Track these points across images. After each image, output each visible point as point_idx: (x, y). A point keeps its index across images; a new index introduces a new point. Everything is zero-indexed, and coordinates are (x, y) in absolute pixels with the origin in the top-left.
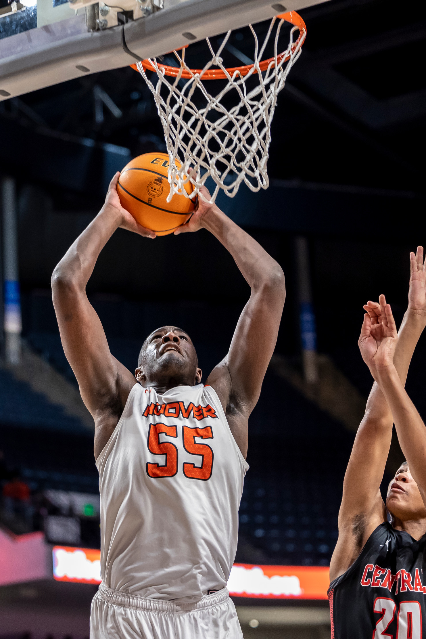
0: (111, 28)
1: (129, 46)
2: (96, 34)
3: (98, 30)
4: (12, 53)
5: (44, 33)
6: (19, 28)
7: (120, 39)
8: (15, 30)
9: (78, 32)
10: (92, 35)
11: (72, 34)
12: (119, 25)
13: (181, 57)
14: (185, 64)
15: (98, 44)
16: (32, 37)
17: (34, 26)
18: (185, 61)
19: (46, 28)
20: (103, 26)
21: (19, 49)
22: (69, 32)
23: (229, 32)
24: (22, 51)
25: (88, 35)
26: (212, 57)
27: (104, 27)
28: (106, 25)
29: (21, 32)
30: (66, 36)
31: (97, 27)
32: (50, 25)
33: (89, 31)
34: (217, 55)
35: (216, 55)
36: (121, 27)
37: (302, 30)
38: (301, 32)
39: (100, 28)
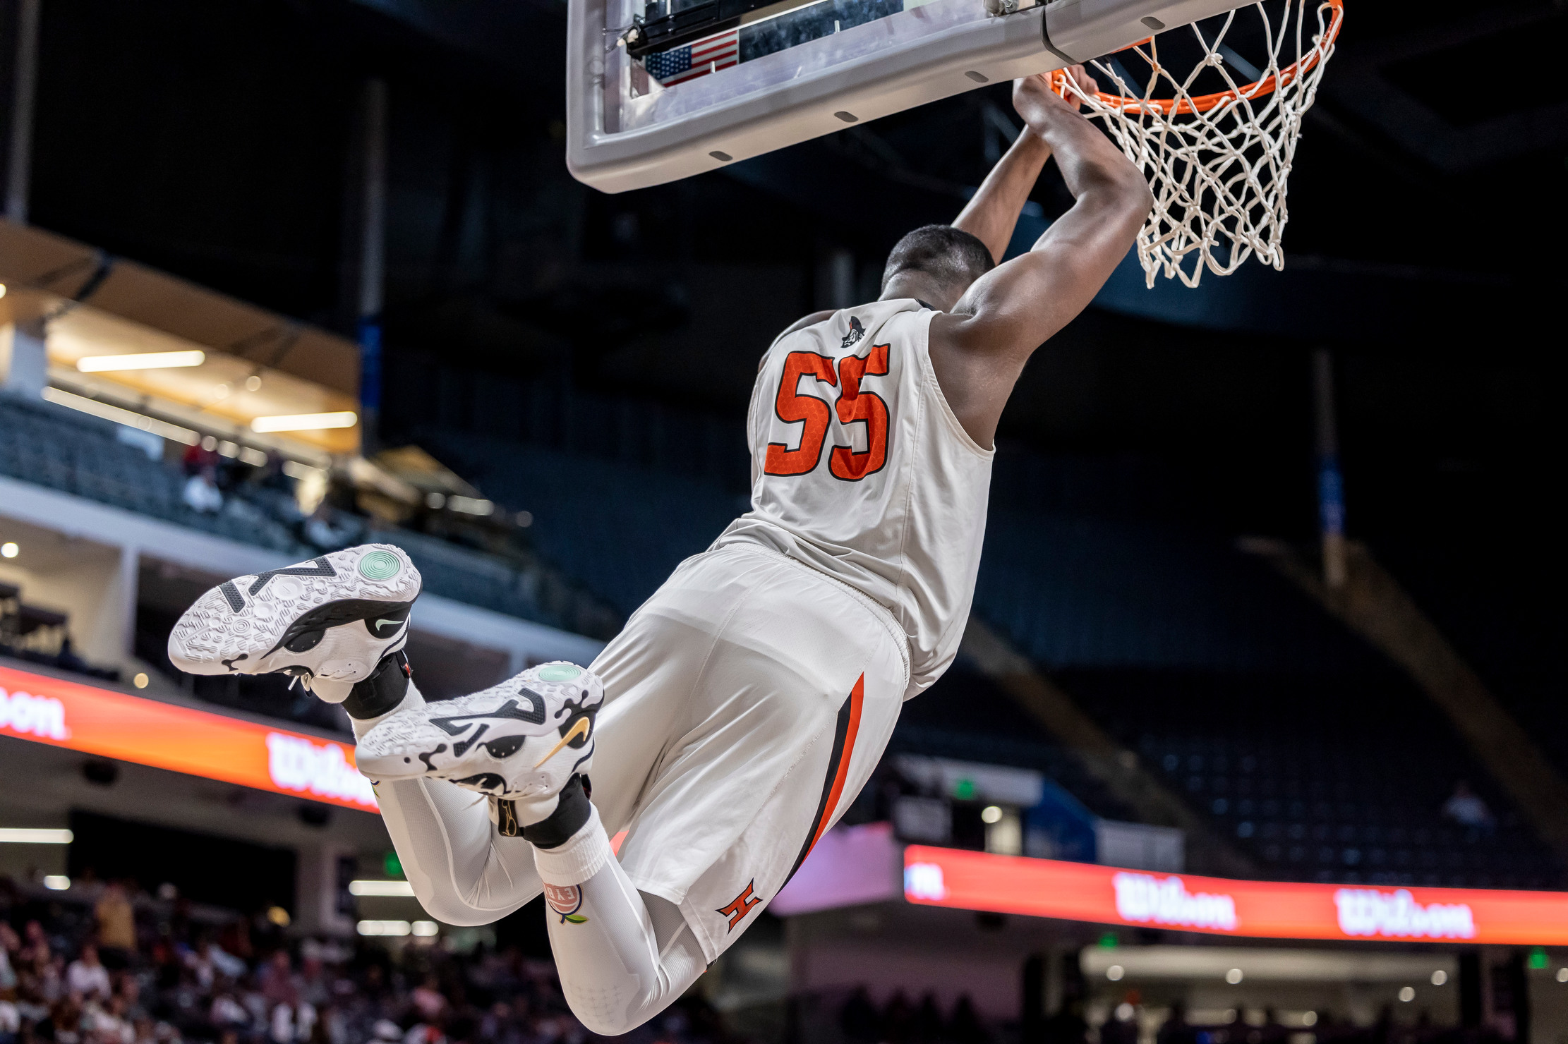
0: (1024, 10)
1: (1053, 40)
2: (1000, 20)
3: (1003, 14)
4: (862, 52)
5: (915, 20)
6: (873, 13)
7: (1038, 29)
8: (868, 16)
9: (971, 18)
10: (992, 22)
11: (960, 20)
12: (1037, 6)
13: (1151, 57)
14: (1159, 66)
15: (1001, 38)
16: (894, 26)
17: (899, 8)
18: (1158, 61)
19: (918, 12)
20: (1011, 6)
21: (873, 45)
22: (955, 17)
23: (1233, 13)
24: (878, 48)
25: (986, 22)
26: (1204, 54)
27: (1013, 9)
28: (1017, 5)
29: (876, 18)
30: (950, 25)
31: (1001, 10)
32: (923, 6)
33: (989, 17)
34: (1212, 50)
35: (1210, 50)
36: (1041, 8)
37: (1336, 9)
38: (1334, 12)
39: (1007, 11)
